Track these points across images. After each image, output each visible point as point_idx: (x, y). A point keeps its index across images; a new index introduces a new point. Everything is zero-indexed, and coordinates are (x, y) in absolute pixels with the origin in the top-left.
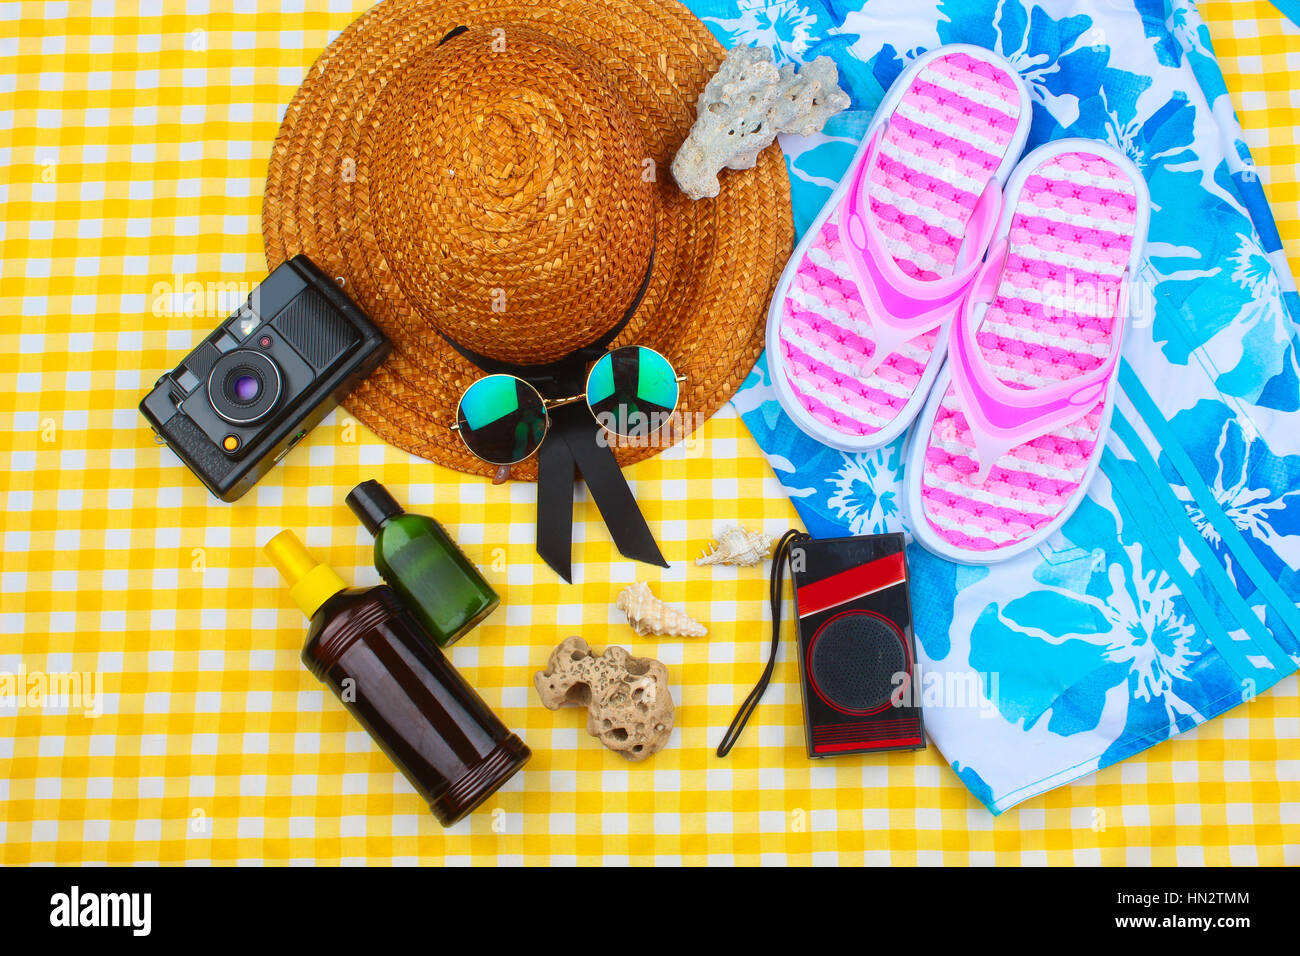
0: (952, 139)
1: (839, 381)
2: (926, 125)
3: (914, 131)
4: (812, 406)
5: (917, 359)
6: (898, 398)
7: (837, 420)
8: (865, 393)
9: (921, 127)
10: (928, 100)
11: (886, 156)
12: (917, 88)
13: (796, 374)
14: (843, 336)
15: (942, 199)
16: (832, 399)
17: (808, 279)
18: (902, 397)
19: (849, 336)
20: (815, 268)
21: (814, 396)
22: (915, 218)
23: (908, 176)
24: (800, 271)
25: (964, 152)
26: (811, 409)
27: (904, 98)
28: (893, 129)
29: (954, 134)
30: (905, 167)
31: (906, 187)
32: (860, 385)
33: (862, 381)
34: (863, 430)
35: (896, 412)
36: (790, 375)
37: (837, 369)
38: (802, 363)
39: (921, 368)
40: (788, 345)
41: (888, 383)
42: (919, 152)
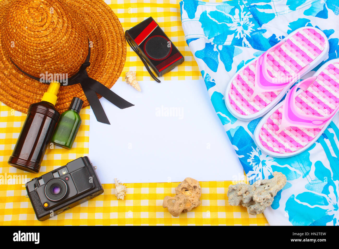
0: (302, 51)
1: (243, 100)
2: (296, 45)
3: (292, 45)
4: (232, 102)
5: (266, 102)
6: (256, 110)
7: (237, 108)
8: (248, 105)
9: (294, 45)
10: (299, 39)
11: (282, 49)
12: (298, 35)
13: (232, 93)
14: (249, 89)
15: (292, 65)
16: (239, 103)
17: (246, 72)
18: (258, 110)
19: (251, 90)
20: (249, 70)
21: (234, 100)
22: (283, 67)
23: (286, 56)
24: (245, 69)
25: (304, 55)
26: (231, 103)
27: (293, 36)
28: (287, 43)
29: (303, 50)
30: (286, 53)
31: (284, 58)
32: (248, 103)
33: (249, 102)
34: (243, 113)
35: (254, 112)
36: (230, 93)
37: (244, 97)
38: (235, 91)
39: (266, 105)
40: (233, 85)
41: (256, 105)
42: (291, 51)
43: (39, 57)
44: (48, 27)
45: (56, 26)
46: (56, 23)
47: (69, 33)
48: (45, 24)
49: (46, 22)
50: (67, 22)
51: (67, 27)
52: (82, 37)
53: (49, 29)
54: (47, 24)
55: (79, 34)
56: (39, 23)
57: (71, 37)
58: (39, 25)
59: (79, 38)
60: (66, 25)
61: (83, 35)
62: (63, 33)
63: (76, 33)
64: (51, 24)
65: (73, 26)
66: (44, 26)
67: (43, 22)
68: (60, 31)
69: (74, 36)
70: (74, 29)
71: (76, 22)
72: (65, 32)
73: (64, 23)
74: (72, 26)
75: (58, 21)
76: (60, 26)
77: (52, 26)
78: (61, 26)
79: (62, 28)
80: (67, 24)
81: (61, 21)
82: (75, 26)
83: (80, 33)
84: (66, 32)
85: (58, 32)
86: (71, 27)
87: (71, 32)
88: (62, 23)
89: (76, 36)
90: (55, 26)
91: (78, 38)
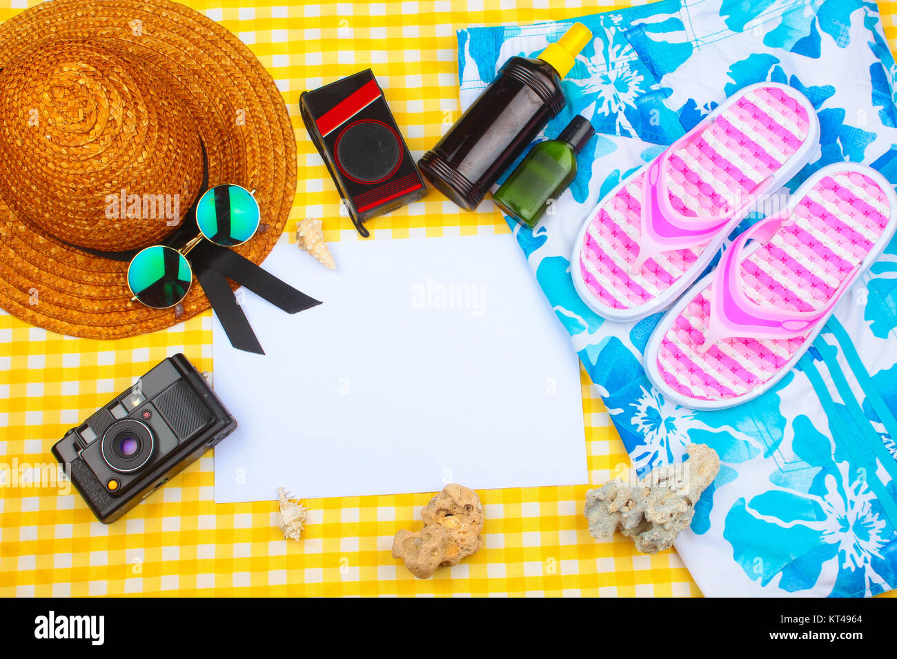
0: (753, 143)
1: (615, 271)
2: (739, 129)
3: (730, 131)
4: (589, 279)
5: (672, 274)
6: (649, 294)
7: (602, 293)
8: (629, 284)
9: (735, 129)
10: (746, 113)
11: (704, 141)
12: (742, 104)
13: (587, 257)
14: (630, 245)
15: (731, 179)
16: (605, 281)
17: (621, 202)
18: (652, 294)
20: (628, 196)
21: (593, 273)
22: (709, 186)
23: (715, 158)
24: (618, 195)
25: (759, 153)
26: (587, 281)
27: (730, 108)
28: (716, 126)
29: (756, 140)
30: (714, 151)
31: (711, 164)
32: (628, 278)
33: (630, 276)
34: (616, 305)
35: (643, 302)
36: (583, 256)
37: (617, 263)
38: (594, 251)
39: (673, 280)
40: (590, 237)
41: (648, 283)
42: (728, 145)
43: (82, 204)
44: (100, 133)
45: (121, 131)
46: (119, 123)
47: (154, 143)
48: (93, 128)
49: (96, 122)
50: (146, 115)
51: (149, 129)
52: (186, 146)
53: (104, 140)
54: (97, 127)
55: (179, 141)
56: (78, 126)
57: (157, 153)
58: (79, 132)
59: (179, 151)
60: (145, 123)
61: (187, 141)
62: (137, 145)
63: (171, 140)
64: (109, 125)
65: (163, 124)
66: (91, 132)
67: (88, 122)
68: (132, 141)
69: (165, 148)
70: (165, 131)
71: (169, 110)
72: (143, 141)
73: (139, 118)
74: (159, 123)
75: (125, 117)
76: (130, 129)
77: (111, 130)
78: (133, 128)
79: (136, 133)
80: (147, 122)
81: (132, 117)
82: (166, 122)
83: (179, 138)
84: (146, 141)
85: (125, 144)
86: (157, 127)
87: (158, 138)
88: (134, 121)
89: (171, 147)
90: (117, 132)
91: (176, 152)
